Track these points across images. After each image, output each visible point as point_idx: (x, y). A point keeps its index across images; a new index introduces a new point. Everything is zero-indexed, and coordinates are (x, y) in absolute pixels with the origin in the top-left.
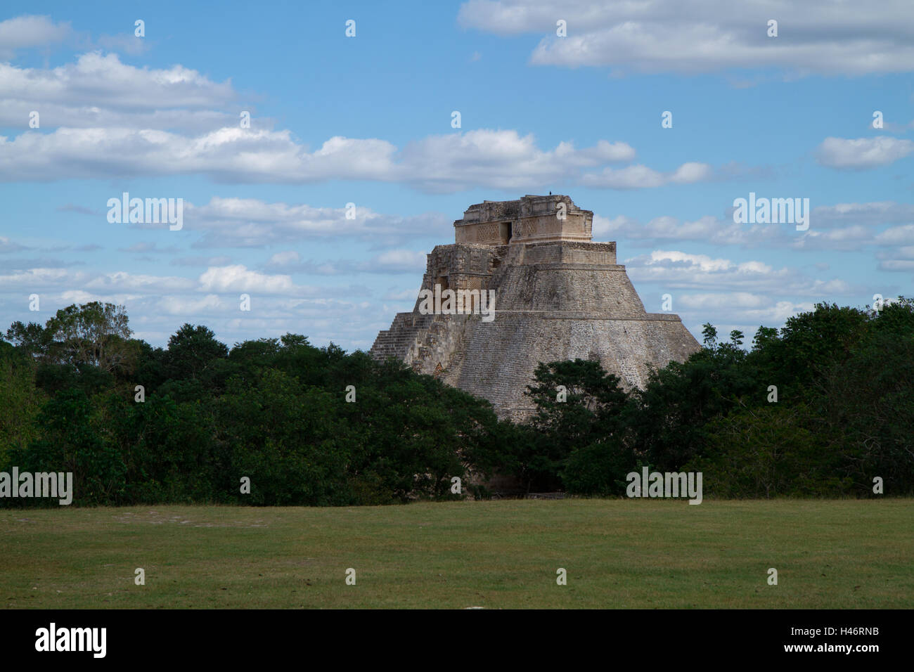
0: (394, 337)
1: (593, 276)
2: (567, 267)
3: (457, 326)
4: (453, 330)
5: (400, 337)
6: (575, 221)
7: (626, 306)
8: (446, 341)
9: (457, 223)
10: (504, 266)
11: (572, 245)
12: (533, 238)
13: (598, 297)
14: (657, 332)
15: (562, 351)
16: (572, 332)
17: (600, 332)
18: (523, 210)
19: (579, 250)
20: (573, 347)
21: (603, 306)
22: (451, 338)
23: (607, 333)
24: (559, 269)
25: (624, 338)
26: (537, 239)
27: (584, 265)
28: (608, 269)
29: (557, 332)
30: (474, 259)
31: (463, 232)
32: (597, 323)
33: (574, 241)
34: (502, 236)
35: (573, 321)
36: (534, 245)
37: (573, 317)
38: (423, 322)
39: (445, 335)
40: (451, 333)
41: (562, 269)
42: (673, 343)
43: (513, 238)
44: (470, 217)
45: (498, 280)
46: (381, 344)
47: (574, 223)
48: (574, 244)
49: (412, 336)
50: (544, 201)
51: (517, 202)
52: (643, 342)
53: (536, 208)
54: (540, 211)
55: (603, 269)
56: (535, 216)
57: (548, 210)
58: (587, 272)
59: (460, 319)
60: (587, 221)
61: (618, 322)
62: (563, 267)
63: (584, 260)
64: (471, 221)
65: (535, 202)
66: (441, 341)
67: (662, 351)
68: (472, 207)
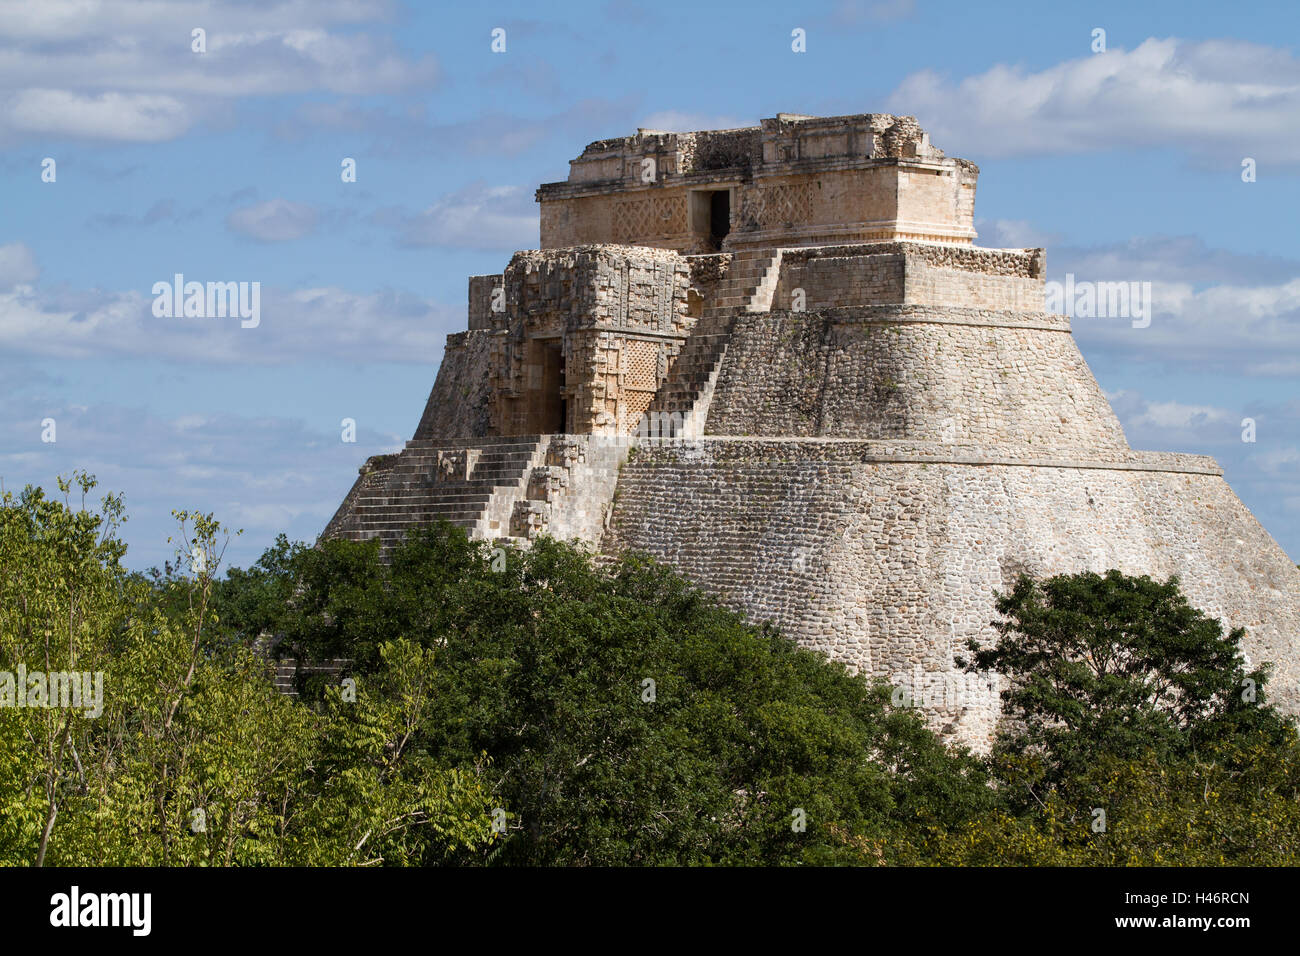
0: (413, 509)
1: (992, 343)
2: (923, 317)
3: (597, 479)
4: (586, 492)
5: (432, 509)
6: (932, 188)
7: (1082, 431)
8: (568, 521)
9: (547, 193)
10: (722, 312)
11: (933, 256)
12: (800, 233)
13: (1010, 404)
14: (1172, 504)
15: (924, 552)
16: (951, 499)
17: (1026, 501)
18: (769, 152)
19: (949, 270)
20: (956, 541)
21: (1023, 428)
22: (581, 514)
23: (1044, 505)
24: (903, 323)
25: (1090, 519)
26: (815, 239)
27: (966, 311)
28: (1031, 324)
29: (909, 500)
30: (638, 290)
31: (566, 217)
32: (1014, 475)
33: (933, 243)
34: (696, 229)
35: (950, 467)
36: (811, 254)
37: (951, 458)
38: (497, 466)
39: (566, 503)
40: (581, 500)
41: (911, 323)
42: (1213, 534)
43: (734, 235)
44: (592, 173)
45: (706, 351)
46: (371, 527)
47: (930, 193)
48: (935, 252)
49: (473, 507)
50: (840, 129)
51: (747, 135)
52: (1139, 531)
53: (812, 150)
54: (828, 159)
55: (1019, 324)
56: (807, 170)
57: (851, 155)
58: (975, 331)
59: (607, 460)
60: (962, 190)
61: (1071, 475)
62: (912, 316)
63: (965, 300)
64: (595, 186)
65: (809, 132)
66: (555, 522)
67: (1189, 557)
68: (595, 148)
